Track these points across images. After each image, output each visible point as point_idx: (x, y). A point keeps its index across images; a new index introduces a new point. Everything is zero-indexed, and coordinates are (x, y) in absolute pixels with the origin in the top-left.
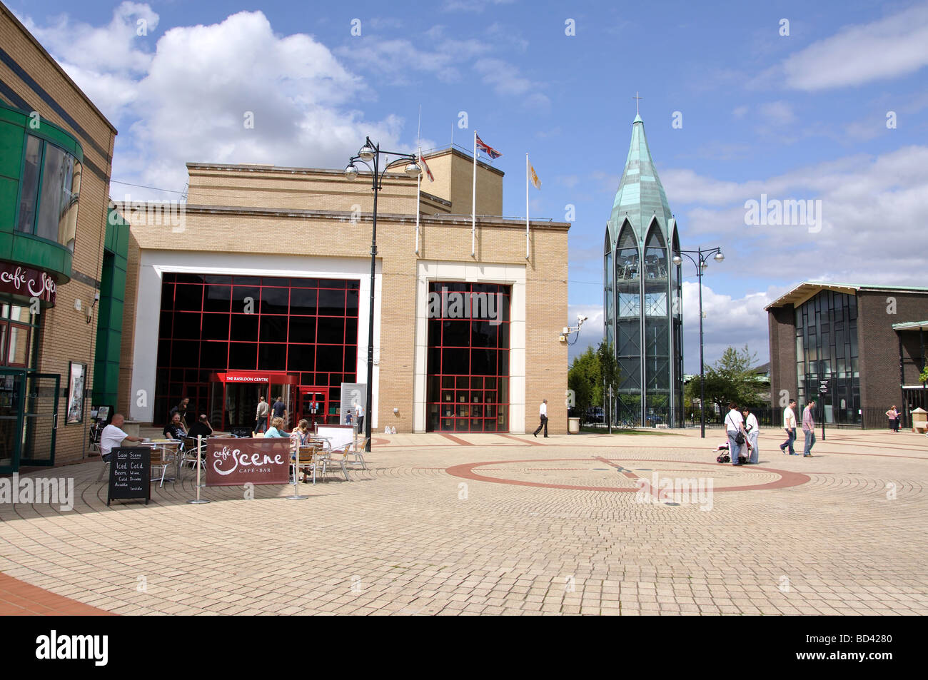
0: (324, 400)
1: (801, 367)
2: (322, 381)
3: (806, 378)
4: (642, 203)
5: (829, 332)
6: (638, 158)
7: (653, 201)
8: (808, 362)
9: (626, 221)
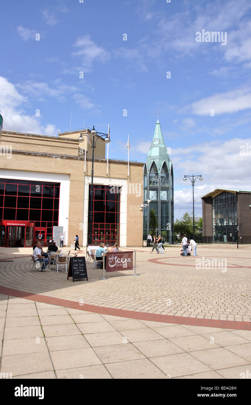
0: (44, 233)
1: (214, 220)
2: (44, 225)
3: (216, 225)
4: (160, 155)
5: (226, 207)
6: (158, 137)
7: (164, 155)
8: (217, 219)
9: (154, 162)
